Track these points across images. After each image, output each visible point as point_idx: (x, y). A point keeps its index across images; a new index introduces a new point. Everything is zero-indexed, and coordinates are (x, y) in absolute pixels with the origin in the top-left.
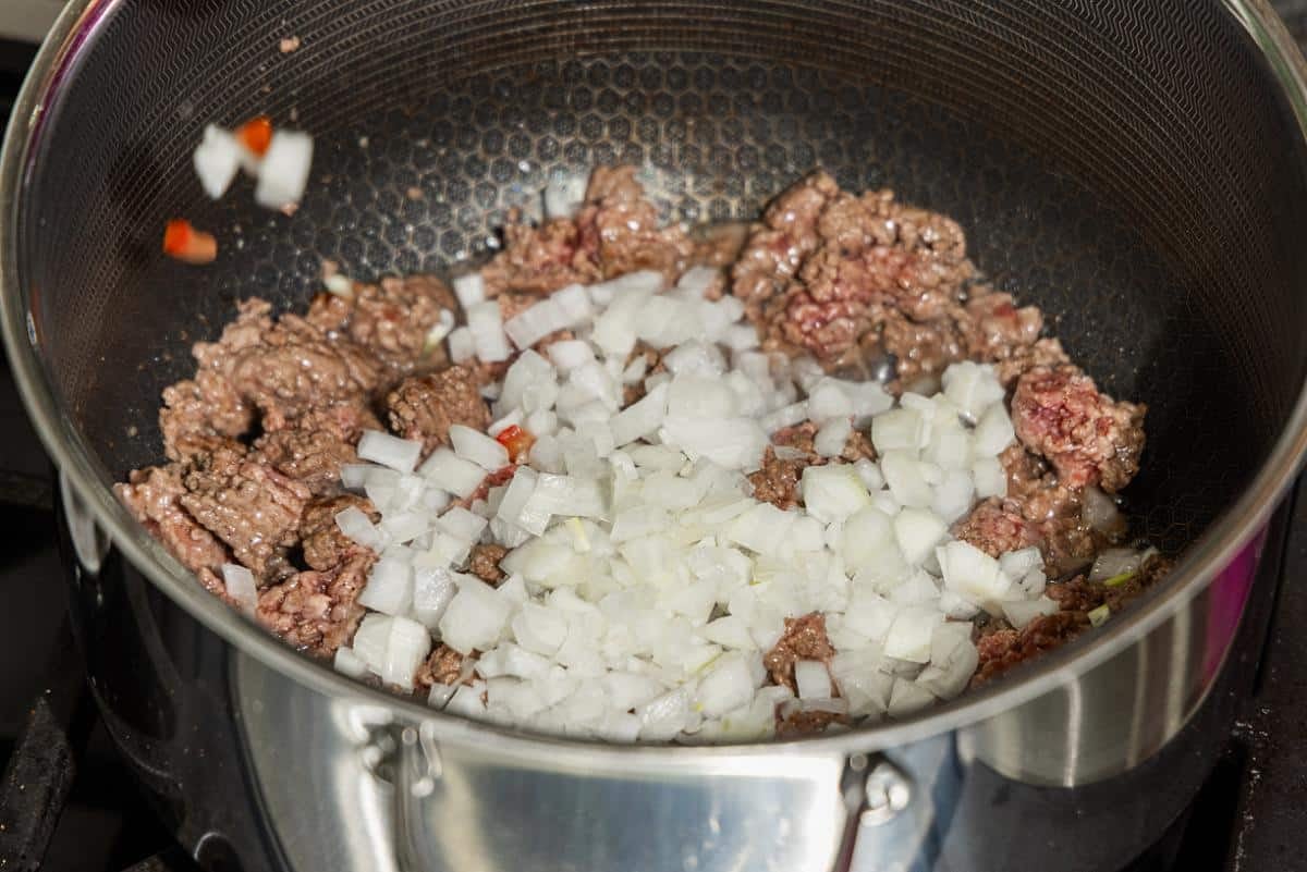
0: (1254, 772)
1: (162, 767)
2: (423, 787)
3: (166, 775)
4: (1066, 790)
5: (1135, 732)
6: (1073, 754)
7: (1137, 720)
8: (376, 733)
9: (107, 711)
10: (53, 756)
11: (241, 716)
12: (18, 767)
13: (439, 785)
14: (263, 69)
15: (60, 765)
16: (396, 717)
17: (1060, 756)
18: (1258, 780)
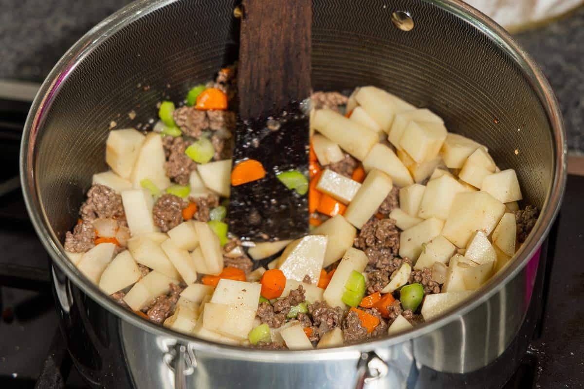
0: (540, 368)
1: (98, 381)
2: (189, 372)
3: (99, 384)
4: (461, 375)
5: (486, 354)
6: (463, 362)
7: (487, 349)
8: (171, 348)
9: (74, 360)
10: (55, 379)
11: (127, 360)
12: (41, 383)
13: (196, 370)
14: (137, 98)
15: (58, 382)
16: (178, 341)
17: (458, 363)
18: (542, 371)
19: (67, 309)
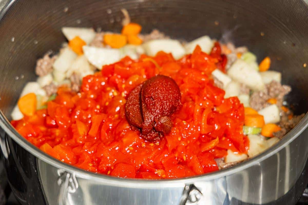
19: (6, 155)
